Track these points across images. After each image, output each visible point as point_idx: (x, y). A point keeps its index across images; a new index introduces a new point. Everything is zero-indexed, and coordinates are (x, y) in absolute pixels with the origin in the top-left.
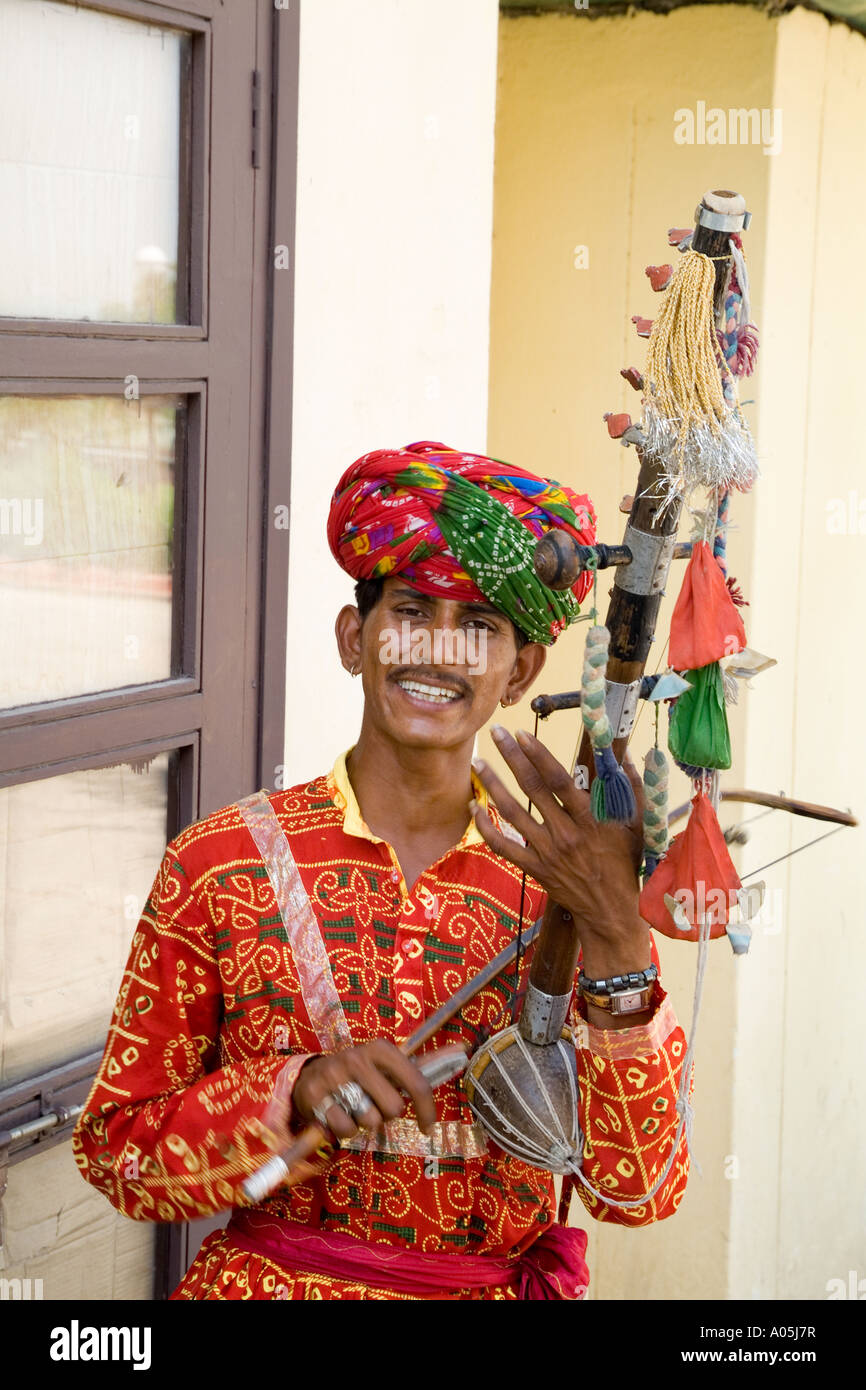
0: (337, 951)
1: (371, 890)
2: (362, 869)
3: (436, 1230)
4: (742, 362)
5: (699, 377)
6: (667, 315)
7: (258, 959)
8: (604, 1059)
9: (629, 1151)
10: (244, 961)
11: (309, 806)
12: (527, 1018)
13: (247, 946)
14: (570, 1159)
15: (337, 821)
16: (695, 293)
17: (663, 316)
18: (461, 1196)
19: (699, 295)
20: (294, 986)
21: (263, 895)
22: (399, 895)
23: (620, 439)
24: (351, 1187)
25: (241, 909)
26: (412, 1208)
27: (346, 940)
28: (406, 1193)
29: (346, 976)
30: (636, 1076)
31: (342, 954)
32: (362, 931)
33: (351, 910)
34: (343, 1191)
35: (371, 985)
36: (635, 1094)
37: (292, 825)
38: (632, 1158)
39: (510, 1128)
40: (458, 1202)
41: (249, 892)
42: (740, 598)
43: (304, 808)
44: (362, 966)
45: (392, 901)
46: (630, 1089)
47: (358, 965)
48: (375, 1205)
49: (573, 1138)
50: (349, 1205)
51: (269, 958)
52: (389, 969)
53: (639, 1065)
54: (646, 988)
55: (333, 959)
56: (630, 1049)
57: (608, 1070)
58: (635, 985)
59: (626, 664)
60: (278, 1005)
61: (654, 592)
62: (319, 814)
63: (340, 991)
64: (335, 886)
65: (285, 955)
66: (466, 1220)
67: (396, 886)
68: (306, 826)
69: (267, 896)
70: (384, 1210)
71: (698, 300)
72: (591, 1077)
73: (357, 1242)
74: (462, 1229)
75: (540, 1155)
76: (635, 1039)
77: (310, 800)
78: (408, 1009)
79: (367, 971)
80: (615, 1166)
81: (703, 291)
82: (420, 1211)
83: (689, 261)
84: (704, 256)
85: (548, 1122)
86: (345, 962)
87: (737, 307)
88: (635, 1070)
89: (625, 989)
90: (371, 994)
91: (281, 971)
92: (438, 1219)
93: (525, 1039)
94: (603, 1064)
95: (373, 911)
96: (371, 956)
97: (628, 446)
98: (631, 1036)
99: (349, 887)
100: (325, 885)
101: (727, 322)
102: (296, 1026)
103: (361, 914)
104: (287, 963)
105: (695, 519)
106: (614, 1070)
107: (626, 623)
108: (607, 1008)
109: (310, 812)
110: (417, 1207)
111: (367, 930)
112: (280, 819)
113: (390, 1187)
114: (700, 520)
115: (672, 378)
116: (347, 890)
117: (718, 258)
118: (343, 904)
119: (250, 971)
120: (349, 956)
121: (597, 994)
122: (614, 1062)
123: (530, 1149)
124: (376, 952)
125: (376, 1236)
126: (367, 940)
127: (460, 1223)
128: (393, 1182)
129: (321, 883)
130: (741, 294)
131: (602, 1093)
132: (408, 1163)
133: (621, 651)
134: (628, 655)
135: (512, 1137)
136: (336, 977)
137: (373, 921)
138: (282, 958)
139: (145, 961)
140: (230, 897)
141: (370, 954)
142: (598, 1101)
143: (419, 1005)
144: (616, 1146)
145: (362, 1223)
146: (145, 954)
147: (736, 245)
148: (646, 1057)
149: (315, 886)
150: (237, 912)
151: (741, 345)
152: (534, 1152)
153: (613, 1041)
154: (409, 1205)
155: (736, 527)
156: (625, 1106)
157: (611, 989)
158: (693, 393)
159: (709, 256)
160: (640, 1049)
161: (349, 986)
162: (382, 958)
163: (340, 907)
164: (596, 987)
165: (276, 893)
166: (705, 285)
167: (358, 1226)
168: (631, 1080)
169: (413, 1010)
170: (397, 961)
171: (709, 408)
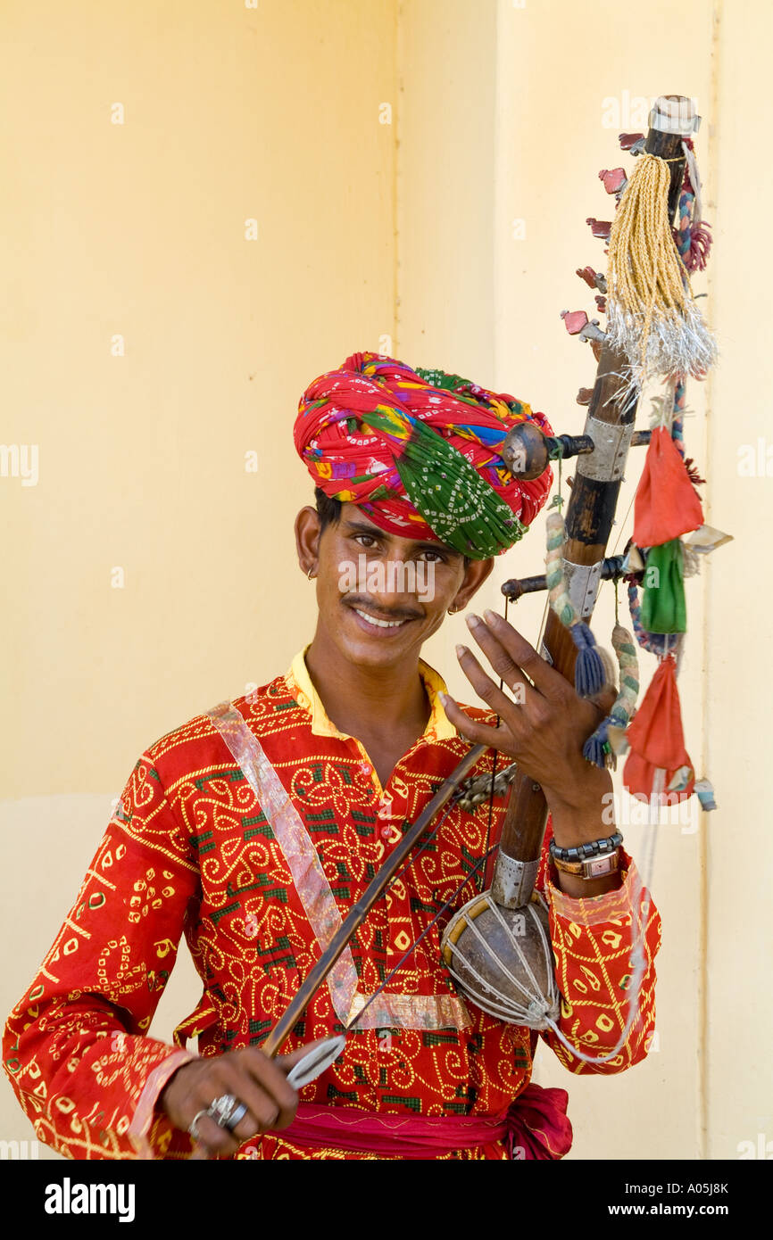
0: (322, 842)
1: (345, 783)
2: (333, 763)
3: (438, 1099)
4: (695, 258)
5: (661, 273)
6: (627, 216)
7: (246, 856)
8: (579, 926)
9: (608, 1007)
10: (231, 860)
11: (274, 707)
12: (500, 884)
13: (232, 845)
14: (546, 1014)
15: (304, 720)
16: (653, 194)
17: (622, 218)
18: (458, 1065)
19: (656, 196)
20: (286, 878)
21: (243, 797)
22: (372, 785)
23: (578, 335)
24: (356, 1066)
25: (221, 811)
26: (416, 1079)
27: (328, 831)
28: (410, 1065)
29: (334, 864)
30: (612, 938)
31: (328, 844)
32: (342, 822)
33: (329, 803)
34: (349, 1070)
35: (358, 871)
36: (611, 954)
37: (261, 728)
38: (611, 1014)
39: (489, 988)
40: (456, 1071)
41: (227, 794)
42: (698, 477)
43: (270, 710)
44: (347, 854)
45: (366, 791)
46: (607, 950)
47: (343, 854)
48: (382, 1080)
49: (549, 994)
50: (356, 1082)
51: (259, 855)
52: (373, 855)
53: (614, 927)
54: (615, 853)
55: (320, 850)
56: (606, 913)
57: (584, 936)
58: (605, 851)
59: (589, 547)
60: (271, 896)
61: (615, 478)
62: (286, 715)
63: (330, 879)
64: (311, 782)
65: (273, 850)
66: (464, 1088)
67: (369, 778)
68: (274, 728)
69: (248, 798)
70: (391, 1084)
71: (655, 201)
72: (565, 942)
73: (366, 1114)
74: (461, 1097)
75: (519, 1012)
76: (609, 904)
77: (275, 703)
78: (395, 891)
79: (352, 858)
80: (595, 1022)
81: (660, 192)
82: (423, 1081)
83: (646, 163)
84: (660, 158)
85: (525, 981)
86: (330, 852)
87: (690, 205)
88: (610, 933)
89: (595, 854)
90: (359, 880)
91: (272, 866)
92: (439, 1088)
93: (497, 904)
94: (579, 930)
95: (350, 802)
96: (355, 844)
97: (587, 341)
98: (606, 902)
99: (324, 782)
100: (302, 782)
101: (681, 220)
102: (291, 915)
103: (339, 806)
104: (275, 857)
105: (654, 406)
106: (590, 935)
107: (589, 509)
108: (579, 874)
109: (277, 714)
110: (420, 1078)
111: (348, 820)
112: (249, 724)
113: (395, 1060)
114: (658, 406)
115: (634, 275)
116: (322, 785)
117: (671, 160)
118: (321, 798)
119: (240, 867)
120: (334, 846)
121: (570, 861)
122: (590, 928)
123: (509, 1007)
124: (358, 840)
125: (384, 1109)
126: (348, 829)
127: (459, 1093)
128: (398, 1055)
129: (298, 780)
130: (693, 193)
131: (578, 957)
132: (410, 1036)
133: (585, 535)
134: (591, 538)
135: (492, 997)
136: (325, 867)
137: (351, 811)
138: (270, 853)
139: (108, 861)
140: (210, 800)
141: (353, 843)
142: (574, 964)
143: (403, 887)
144: (595, 1004)
145: (369, 1097)
146: (109, 854)
147: (688, 147)
148: (620, 920)
149: (293, 784)
150: (218, 815)
151: (695, 242)
152: (512, 1009)
153: (587, 908)
154: (413, 1077)
155: (692, 412)
156: (603, 966)
157: (582, 856)
158: (654, 289)
159: (664, 158)
160: (613, 913)
161: (337, 874)
162: (364, 846)
163: (317, 801)
164: (568, 856)
165: (256, 794)
166: (661, 186)
167: (367, 1101)
168: (606, 942)
169: (399, 893)
170: (379, 848)
171: (671, 302)
